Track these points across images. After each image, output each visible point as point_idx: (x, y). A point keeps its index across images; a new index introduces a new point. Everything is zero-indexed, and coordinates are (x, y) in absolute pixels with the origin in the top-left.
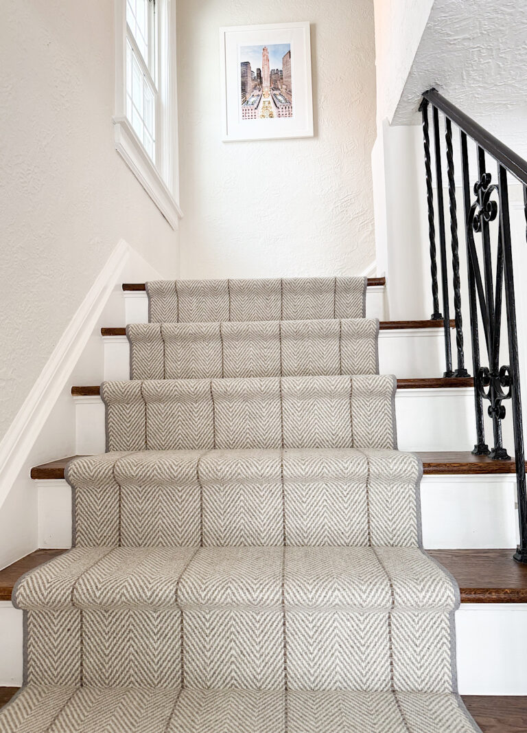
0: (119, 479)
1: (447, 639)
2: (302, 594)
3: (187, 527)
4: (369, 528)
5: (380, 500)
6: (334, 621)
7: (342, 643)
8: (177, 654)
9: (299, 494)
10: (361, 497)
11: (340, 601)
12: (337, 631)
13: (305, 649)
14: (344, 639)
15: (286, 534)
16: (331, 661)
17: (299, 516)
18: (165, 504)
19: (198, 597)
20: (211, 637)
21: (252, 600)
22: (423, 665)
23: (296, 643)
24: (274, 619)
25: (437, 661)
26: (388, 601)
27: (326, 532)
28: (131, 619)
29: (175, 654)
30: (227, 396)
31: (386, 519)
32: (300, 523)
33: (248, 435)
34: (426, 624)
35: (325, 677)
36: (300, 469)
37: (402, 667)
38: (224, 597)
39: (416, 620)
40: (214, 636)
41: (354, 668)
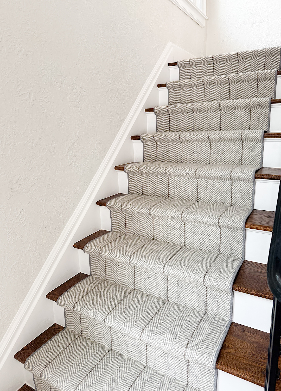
0: (156, 140)
1: (251, 191)
2: (201, 172)
3: (177, 157)
4: (242, 158)
5: (247, 148)
6: (214, 183)
7: (215, 190)
8: (167, 189)
9: (216, 146)
10: (240, 147)
11: (213, 175)
12: (214, 186)
13: (204, 190)
14: (216, 188)
15: (211, 160)
16: (212, 195)
17: (216, 154)
18: (170, 149)
19: (171, 172)
20: (176, 185)
21: (186, 173)
22: (242, 199)
23: (201, 188)
24: (195, 181)
25: (247, 198)
26: (229, 176)
27: (225, 160)
28: (155, 178)
29: (166, 189)
30: (199, 110)
31: (249, 155)
32: (216, 156)
33: (207, 126)
34: (245, 186)
35: (210, 199)
36: (215, 136)
37: (235, 199)
38: (178, 172)
39: (241, 184)
40: (177, 185)
41: (219, 197)
